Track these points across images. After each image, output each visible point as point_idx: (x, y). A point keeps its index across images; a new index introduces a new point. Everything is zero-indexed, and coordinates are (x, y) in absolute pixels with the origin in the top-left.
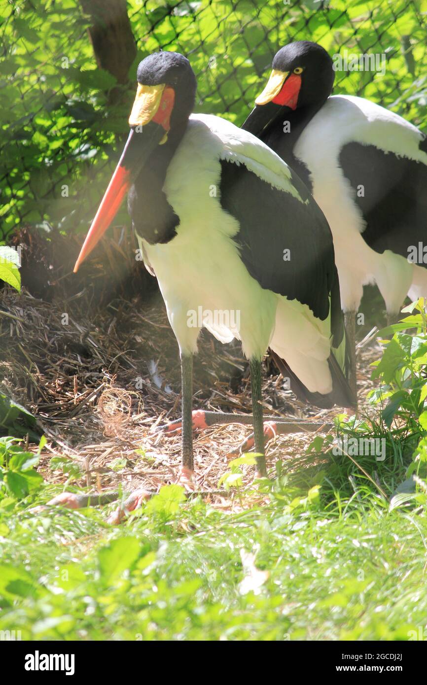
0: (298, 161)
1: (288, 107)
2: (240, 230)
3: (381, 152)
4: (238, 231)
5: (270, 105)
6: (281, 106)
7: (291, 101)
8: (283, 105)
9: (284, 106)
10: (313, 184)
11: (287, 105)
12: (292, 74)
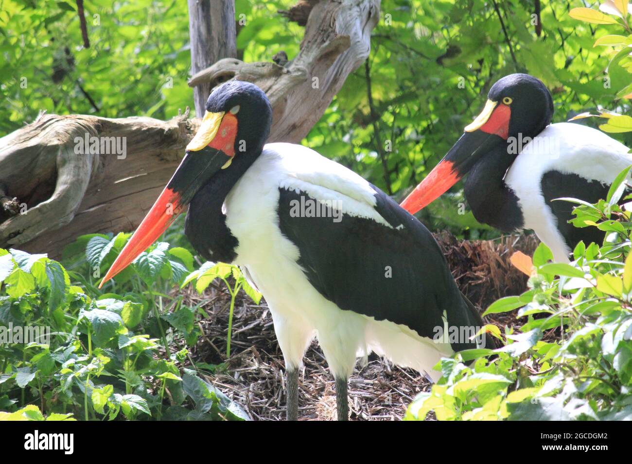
0: (508, 188)
1: (498, 136)
2: (301, 255)
3: (584, 180)
4: (300, 256)
5: (478, 132)
6: (489, 134)
7: (502, 130)
8: (492, 133)
9: (494, 135)
10: (522, 210)
11: (496, 134)
12: (501, 104)
